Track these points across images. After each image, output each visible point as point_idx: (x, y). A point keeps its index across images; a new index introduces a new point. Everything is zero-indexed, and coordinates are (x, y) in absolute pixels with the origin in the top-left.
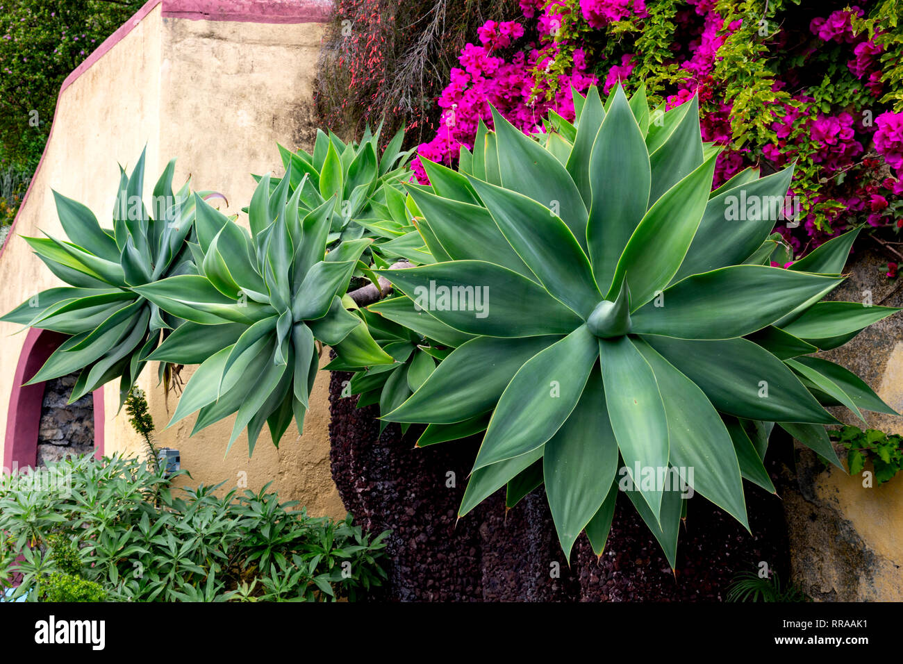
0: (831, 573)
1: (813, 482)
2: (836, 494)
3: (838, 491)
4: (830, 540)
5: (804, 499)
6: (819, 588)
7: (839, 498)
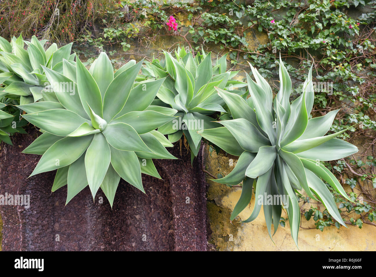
0: (227, 229)
1: (221, 200)
2: (231, 203)
3: (231, 202)
4: (227, 218)
5: (217, 206)
6: (222, 235)
7: (232, 205)
